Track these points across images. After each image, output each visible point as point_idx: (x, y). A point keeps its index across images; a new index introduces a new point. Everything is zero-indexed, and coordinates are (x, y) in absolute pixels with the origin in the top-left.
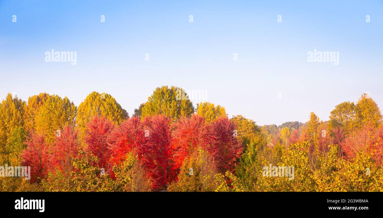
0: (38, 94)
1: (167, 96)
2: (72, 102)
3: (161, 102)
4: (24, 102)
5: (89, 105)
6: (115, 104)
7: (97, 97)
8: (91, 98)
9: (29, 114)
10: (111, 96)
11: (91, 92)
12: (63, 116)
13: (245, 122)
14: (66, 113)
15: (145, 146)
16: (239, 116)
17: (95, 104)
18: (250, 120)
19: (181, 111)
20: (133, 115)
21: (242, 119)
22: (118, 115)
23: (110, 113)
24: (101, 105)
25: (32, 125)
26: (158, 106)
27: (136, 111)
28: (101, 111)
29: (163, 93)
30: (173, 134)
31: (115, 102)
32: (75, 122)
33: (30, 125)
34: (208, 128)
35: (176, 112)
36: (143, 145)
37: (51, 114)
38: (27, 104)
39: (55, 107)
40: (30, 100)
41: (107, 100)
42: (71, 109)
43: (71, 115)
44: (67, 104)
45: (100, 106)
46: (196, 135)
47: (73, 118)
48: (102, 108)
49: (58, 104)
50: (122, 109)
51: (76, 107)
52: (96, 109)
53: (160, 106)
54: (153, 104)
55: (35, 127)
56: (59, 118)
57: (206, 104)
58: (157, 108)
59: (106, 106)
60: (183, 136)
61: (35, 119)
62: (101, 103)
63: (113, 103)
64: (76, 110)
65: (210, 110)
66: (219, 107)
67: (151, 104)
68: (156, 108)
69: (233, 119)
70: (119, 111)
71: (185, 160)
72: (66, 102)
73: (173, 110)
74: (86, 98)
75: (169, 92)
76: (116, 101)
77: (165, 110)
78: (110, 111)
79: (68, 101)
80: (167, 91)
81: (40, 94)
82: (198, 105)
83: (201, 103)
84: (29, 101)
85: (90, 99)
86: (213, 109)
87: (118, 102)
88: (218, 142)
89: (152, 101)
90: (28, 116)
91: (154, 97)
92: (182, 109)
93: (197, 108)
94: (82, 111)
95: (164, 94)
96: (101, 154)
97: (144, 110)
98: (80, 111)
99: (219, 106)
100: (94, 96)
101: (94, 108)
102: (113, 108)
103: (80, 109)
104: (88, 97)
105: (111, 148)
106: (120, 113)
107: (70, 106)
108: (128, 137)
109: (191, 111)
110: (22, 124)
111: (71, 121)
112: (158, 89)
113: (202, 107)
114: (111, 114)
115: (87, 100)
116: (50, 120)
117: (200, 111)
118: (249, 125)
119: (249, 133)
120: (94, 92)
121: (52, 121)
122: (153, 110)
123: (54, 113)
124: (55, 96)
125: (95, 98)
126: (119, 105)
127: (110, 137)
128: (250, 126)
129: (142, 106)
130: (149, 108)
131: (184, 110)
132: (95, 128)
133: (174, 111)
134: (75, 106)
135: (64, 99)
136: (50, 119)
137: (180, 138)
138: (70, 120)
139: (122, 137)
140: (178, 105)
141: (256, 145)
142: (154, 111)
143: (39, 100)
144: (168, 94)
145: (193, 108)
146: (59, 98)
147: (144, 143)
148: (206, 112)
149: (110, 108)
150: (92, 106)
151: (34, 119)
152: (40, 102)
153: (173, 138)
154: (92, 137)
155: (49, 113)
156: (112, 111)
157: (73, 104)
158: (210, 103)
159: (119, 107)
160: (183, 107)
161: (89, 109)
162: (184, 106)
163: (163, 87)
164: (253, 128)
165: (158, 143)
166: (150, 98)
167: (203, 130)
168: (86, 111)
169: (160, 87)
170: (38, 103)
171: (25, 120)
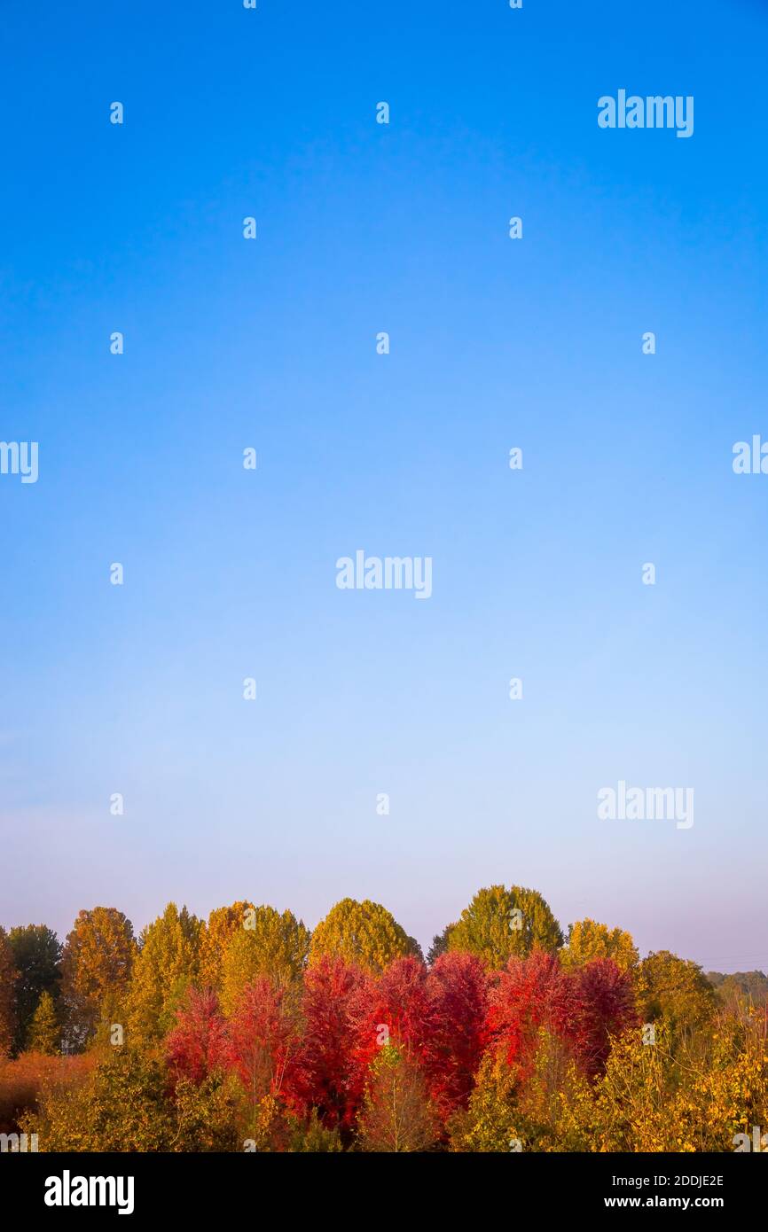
0: (229, 904)
1: (503, 909)
2: (301, 921)
3: (489, 920)
4: (202, 921)
5: (336, 928)
6: (390, 925)
7: (354, 910)
8: (341, 911)
9: (210, 949)
10: (382, 908)
11: (340, 899)
12: (281, 953)
13: (677, 967)
14: (287, 946)
15: (428, 1021)
16: (663, 952)
17: (348, 925)
18: (689, 962)
19: (535, 941)
20: (432, 950)
21: (670, 959)
22: (397, 950)
23: (379, 945)
24: (362, 928)
25: (216, 971)
26: (482, 929)
27: (437, 940)
28: (361, 941)
29: (493, 902)
30: (490, 997)
31: (392, 923)
32: (306, 965)
33: (213, 973)
34: (567, 983)
35: (522, 944)
36: (424, 1021)
37: (256, 947)
38: (207, 926)
39: (264, 933)
40: (214, 917)
41: (375, 918)
42: (297, 937)
43: (297, 951)
44: (290, 926)
45: (358, 929)
46: (540, 998)
47: (303, 957)
48: (363, 935)
49: (271, 925)
50: (405, 937)
51: (309, 932)
52: (350, 936)
53: (487, 929)
54: (472, 926)
55: (221, 978)
56: (272, 956)
57: (588, 925)
58: (481, 935)
59: (371, 930)
60: (513, 1000)
61: (223, 959)
62: (362, 924)
63: (388, 923)
64: (308, 939)
65: (598, 940)
66: (617, 933)
67: (468, 926)
68: (478, 935)
69: (649, 959)
70: (400, 941)
71: (484, 1057)
72: (288, 921)
73: (515, 940)
74: (329, 913)
75: (507, 898)
76: (393, 920)
77: (498, 939)
78: (380, 942)
79: (293, 919)
80: (503, 896)
81: (234, 906)
82: (570, 926)
83: (579, 924)
84: (211, 920)
85: (338, 914)
86: (605, 937)
87: (398, 920)
88: (591, 1014)
89: (470, 919)
90: (208, 953)
91: (473, 909)
92: (537, 937)
93: (570, 935)
94: (321, 942)
95: (497, 904)
96: (335, 1040)
97: (455, 938)
98: (317, 941)
99: (617, 930)
100: (347, 907)
101: (346, 934)
102: (387, 935)
103: (316, 937)
104: (333, 910)
105: (355, 1027)
106: (401, 945)
107: (296, 930)
108: (391, 1002)
109: (555, 940)
110: (196, 970)
111: (298, 964)
112: (484, 892)
113: (579, 932)
114: (382, 949)
115: (331, 918)
116: (252, 961)
117: (576, 940)
118: (686, 972)
119: (688, 992)
120: (347, 900)
121: (257, 963)
122: (472, 938)
123: (263, 947)
124: (265, 908)
125: (349, 912)
126: (400, 927)
127: (354, 999)
128: (689, 976)
129: (450, 930)
130: (463, 935)
131: (541, 939)
132: (323, 981)
133: (519, 940)
134: (307, 930)
135: (284, 916)
136: (254, 959)
137: (506, 1006)
138: (296, 961)
139: (379, 1002)
140: (528, 928)
141: (676, 1021)
142: (475, 941)
143: (232, 917)
144: (505, 903)
145: (561, 935)
146: (274, 913)
147: (428, 1016)
148: (588, 943)
149: (380, 935)
150: (341, 929)
151: (220, 960)
152: (233, 922)
153: (491, 1006)
154: (316, 1000)
155: (251, 946)
156: (385, 940)
157: (302, 925)
158: (598, 924)
159: (399, 931)
160: (538, 933)
161: (336, 936)
162: (540, 929)
163: (495, 888)
164: (694, 981)
165: (457, 1016)
166: (465, 911)
167: (556, 987)
168: (330, 941)
169: (488, 887)
170: (229, 925)
171: (202, 961)
